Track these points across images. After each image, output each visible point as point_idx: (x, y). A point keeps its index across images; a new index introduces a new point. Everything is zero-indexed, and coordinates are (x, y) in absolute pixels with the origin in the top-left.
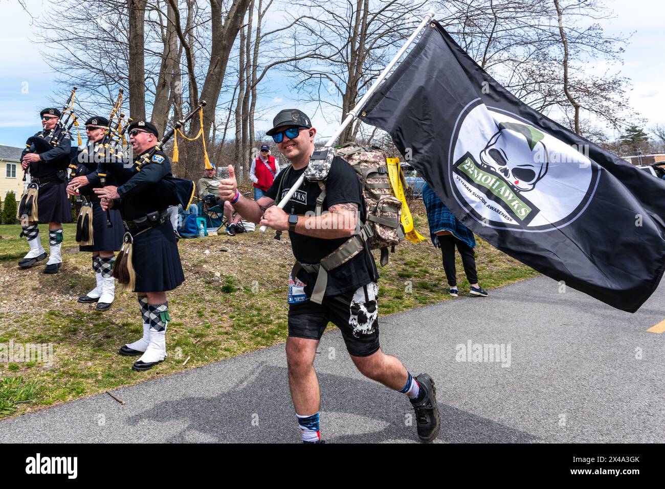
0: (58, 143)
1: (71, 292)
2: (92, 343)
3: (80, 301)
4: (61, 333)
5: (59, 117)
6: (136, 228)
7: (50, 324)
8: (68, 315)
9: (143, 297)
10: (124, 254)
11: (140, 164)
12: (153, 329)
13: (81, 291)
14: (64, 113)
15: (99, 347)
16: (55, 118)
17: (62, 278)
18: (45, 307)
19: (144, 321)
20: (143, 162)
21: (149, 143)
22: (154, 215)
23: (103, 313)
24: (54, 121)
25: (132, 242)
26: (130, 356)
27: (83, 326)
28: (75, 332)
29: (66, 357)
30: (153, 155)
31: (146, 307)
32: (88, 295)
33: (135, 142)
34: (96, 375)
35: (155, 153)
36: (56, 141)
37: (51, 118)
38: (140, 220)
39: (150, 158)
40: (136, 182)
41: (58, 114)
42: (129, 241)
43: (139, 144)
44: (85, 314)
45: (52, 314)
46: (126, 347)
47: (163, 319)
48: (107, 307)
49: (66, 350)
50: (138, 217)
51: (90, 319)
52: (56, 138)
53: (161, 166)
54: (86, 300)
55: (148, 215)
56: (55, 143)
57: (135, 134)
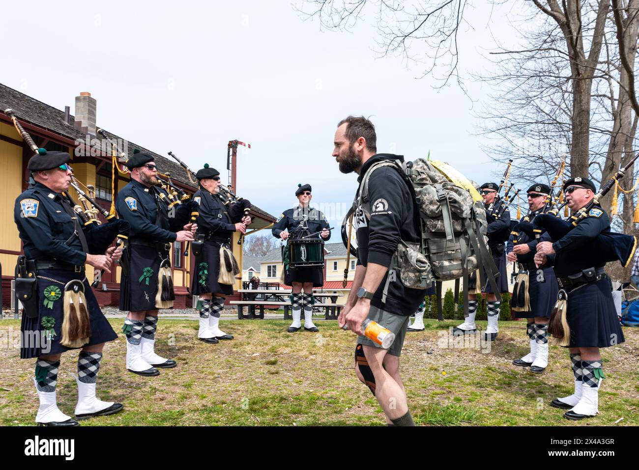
0: (499, 216)
1: (506, 356)
2: (525, 395)
3: (515, 363)
4: (497, 383)
5: (497, 190)
6: (571, 284)
7: (487, 376)
8: (503, 372)
9: (575, 355)
10: (558, 310)
11: (576, 219)
12: (585, 384)
13: (515, 357)
14: (502, 187)
15: (531, 398)
16: (494, 192)
17: (498, 345)
18: (484, 364)
19: (576, 379)
20: (580, 217)
21: (586, 199)
22: (590, 271)
23: (537, 375)
24: (493, 195)
25: (567, 299)
26: (561, 408)
27: (517, 382)
28: (509, 385)
29: (502, 400)
30: (590, 210)
31: (578, 365)
32: (522, 359)
33: (571, 199)
34: (529, 416)
35: (593, 207)
36: (497, 214)
37: (489, 192)
38: (576, 276)
39: (587, 212)
40: (572, 238)
41: (496, 188)
42: (563, 298)
43: (575, 201)
44: (519, 373)
45: (490, 369)
46: (558, 401)
47: (597, 375)
48: (540, 371)
49: (501, 395)
50: (573, 274)
51: (524, 378)
52: (497, 211)
53: (598, 221)
54: (520, 363)
55: (583, 271)
56: (496, 215)
57: (571, 191)
